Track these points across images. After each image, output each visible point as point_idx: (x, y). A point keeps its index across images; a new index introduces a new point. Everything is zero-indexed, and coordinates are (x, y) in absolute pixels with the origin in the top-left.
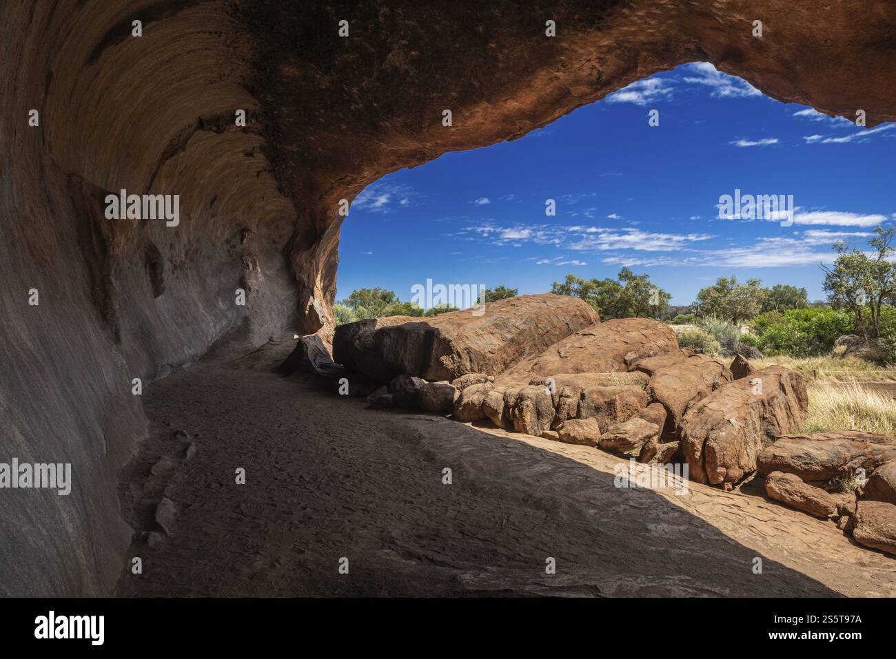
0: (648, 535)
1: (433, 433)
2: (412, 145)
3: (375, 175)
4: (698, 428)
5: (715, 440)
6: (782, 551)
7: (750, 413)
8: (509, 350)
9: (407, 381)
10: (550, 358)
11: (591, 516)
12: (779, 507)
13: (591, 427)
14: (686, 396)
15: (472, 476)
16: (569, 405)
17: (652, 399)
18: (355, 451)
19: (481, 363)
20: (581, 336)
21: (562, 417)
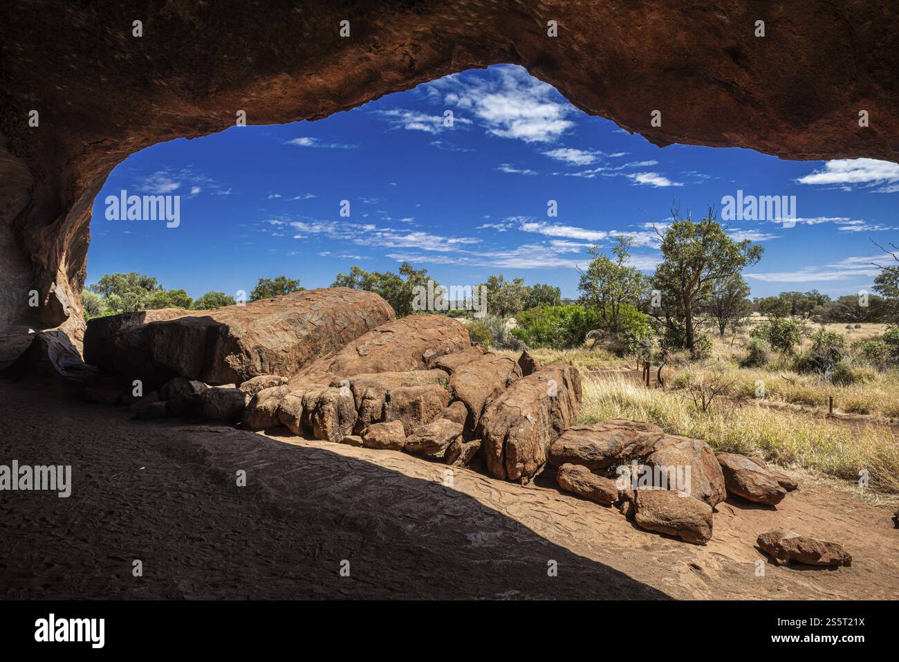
0: (469, 547)
1: (219, 447)
2: (194, 112)
3: (143, 141)
4: (499, 425)
5: (515, 437)
6: (586, 546)
7: (541, 408)
8: (304, 348)
9: (185, 386)
10: (348, 356)
11: (409, 532)
12: (572, 498)
13: (397, 430)
14: (484, 394)
15: (272, 498)
16: (373, 407)
17: (453, 398)
18: (119, 476)
19: (274, 363)
20: (379, 333)
21: (365, 420)
